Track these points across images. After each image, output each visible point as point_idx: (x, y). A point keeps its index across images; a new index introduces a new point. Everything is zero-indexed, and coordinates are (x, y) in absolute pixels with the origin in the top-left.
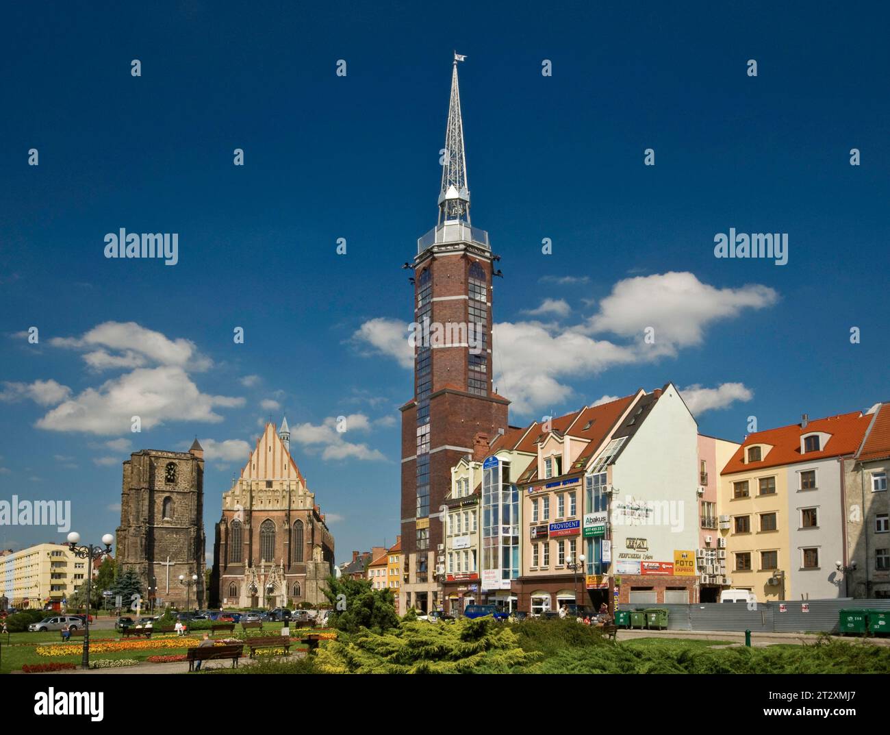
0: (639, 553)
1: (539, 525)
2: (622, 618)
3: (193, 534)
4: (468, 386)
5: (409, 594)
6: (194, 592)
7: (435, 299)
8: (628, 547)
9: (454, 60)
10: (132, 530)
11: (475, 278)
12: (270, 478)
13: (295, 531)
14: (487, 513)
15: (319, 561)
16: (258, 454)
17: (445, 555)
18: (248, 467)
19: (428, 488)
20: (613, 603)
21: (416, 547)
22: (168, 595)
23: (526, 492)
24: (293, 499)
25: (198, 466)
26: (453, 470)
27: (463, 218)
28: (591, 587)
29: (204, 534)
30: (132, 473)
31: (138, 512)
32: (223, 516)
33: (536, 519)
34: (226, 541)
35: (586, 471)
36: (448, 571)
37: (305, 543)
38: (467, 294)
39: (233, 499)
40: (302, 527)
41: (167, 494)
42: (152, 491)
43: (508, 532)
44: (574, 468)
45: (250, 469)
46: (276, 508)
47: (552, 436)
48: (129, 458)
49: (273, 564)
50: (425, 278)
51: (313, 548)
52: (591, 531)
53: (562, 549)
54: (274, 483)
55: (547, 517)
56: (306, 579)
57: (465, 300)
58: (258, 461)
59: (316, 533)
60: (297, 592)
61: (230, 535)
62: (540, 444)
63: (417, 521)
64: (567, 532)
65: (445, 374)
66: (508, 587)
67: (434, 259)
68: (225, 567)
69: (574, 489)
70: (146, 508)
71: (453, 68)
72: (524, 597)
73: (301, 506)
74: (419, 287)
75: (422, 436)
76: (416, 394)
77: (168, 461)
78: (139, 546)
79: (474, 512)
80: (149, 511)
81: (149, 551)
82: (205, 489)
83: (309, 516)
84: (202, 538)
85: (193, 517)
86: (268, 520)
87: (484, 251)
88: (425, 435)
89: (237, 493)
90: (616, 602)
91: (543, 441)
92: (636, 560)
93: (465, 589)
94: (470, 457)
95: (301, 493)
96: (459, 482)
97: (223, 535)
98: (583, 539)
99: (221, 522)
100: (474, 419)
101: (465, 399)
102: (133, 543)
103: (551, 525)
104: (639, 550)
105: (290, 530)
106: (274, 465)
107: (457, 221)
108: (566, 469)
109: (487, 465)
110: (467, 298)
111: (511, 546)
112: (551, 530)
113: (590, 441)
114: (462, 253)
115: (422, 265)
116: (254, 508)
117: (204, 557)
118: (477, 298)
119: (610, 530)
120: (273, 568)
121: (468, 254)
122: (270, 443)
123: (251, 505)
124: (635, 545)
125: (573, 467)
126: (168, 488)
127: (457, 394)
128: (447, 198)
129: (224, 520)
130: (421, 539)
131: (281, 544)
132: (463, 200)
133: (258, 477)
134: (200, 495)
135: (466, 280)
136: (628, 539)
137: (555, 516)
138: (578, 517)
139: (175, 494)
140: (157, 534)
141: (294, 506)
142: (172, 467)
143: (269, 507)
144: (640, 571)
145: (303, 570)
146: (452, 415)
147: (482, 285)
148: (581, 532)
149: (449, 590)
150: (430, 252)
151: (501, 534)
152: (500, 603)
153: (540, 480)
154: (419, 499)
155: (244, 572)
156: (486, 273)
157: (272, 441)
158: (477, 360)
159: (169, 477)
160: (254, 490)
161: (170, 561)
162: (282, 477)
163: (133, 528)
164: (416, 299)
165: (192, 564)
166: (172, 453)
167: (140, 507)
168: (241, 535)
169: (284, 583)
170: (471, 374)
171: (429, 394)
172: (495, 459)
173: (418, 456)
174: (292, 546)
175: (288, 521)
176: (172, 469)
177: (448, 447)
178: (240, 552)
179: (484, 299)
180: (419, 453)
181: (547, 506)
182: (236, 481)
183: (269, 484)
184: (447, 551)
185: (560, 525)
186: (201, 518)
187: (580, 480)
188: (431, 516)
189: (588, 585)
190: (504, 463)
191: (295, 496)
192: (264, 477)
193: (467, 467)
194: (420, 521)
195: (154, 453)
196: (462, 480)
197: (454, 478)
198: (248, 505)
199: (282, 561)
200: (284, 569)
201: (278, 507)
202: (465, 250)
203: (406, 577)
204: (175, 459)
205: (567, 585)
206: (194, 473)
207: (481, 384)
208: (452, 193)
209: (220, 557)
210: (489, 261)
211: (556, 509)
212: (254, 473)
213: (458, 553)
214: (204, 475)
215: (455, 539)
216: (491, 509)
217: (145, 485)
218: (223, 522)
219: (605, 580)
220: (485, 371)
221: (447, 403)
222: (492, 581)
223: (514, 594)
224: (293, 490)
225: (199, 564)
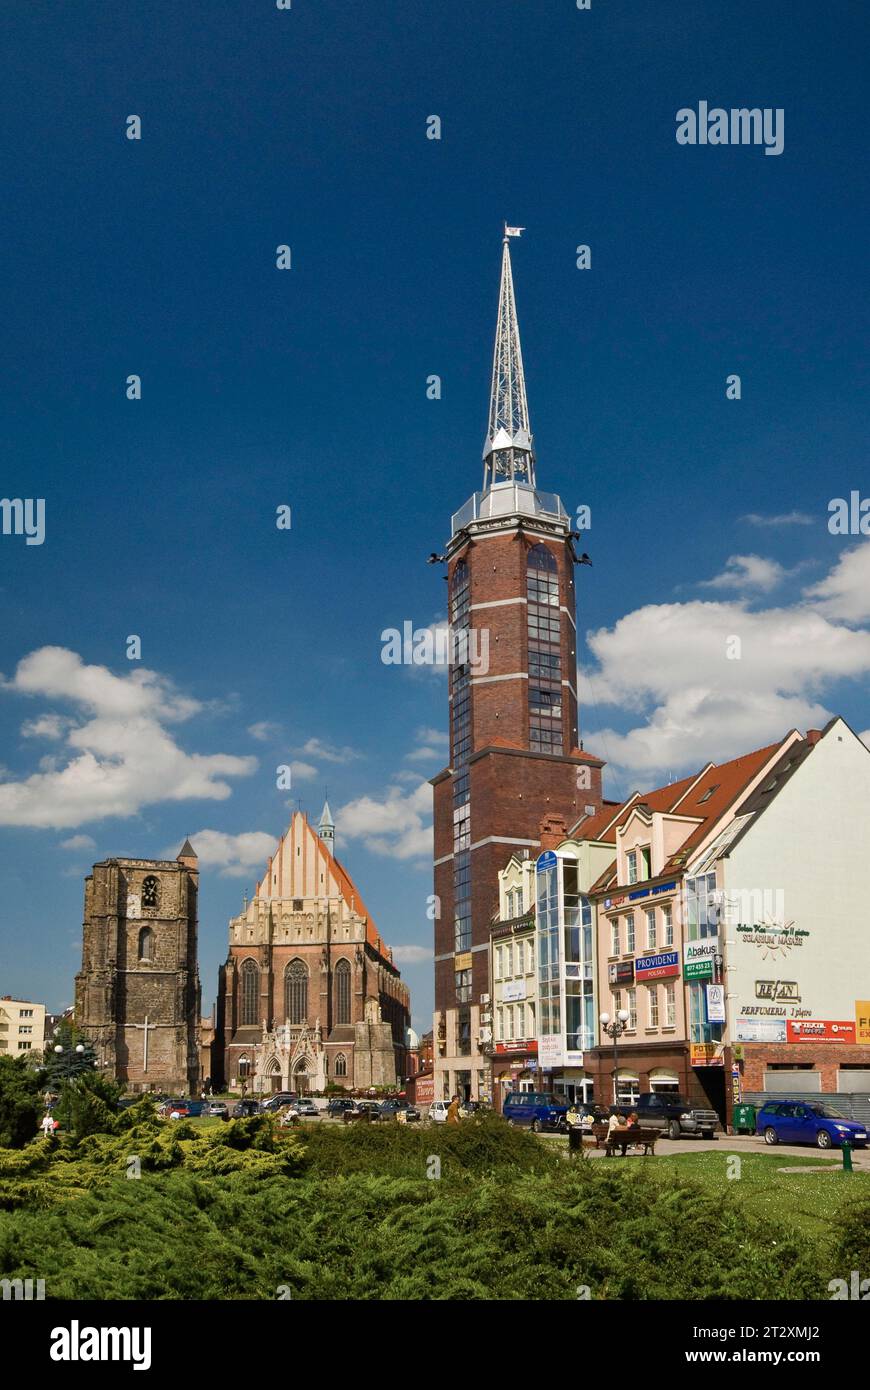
0: (784, 1006)
1: (621, 961)
2: (743, 1117)
3: (182, 982)
4: (529, 740)
5: (447, 1074)
6: (184, 1069)
7: (475, 607)
8: (759, 996)
9: (504, 236)
10: (94, 977)
11: (538, 569)
12: (299, 896)
13: (336, 977)
14: (544, 942)
15: (375, 1022)
16: (281, 859)
17: (492, 1011)
18: (266, 880)
19: (469, 904)
20: (731, 1091)
21: (455, 999)
22: (146, 1072)
23: (601, 907)
24: (334, 926)
25: (190, 881)
26: (501, 874)
27: (521, 476)
28: (698, 1064)
29: (199, 982)
30: (94, 893)
31: (102, 951)
32: (231, 954)
33: (617, 951)
34: (235, 991)
35: (686, 871)
36: (498, 1037)
37: (352, 995)
38: (524, 595)
39: (245, 930)
40: (348, 969)
41: (144, 924)
42: (122, 919)
43: (577, 974)
44: (671, 866)
45: (270, 882)
46: (308, 942)
47: (635, 815)
48: (91, 872)
49: (303, 1027)
50: (461, 576)
51: (364, 1002)
52: (695, 970)
53: (655, 1001)
54: (305, 903)
55: (632, 948)
56: (354, 1049)
57: (521, 605)
58: (281, 871)
59: (369, 978)
60: (341, 1069)
61: (241, 983)
62: (620, 828)
63: (457, 958)
64: (660, 972)
65: (491, 724)
66: (580, 1063)
67: (472, 544)
68: (234, 1032)
69: (668, 901)
70: (113, 944)
71: (503, 248)
72: (603, 1078)
73: (346, 938)
74: (454, 590)
75: (461, 822)
76: (452, 757)
77: (146, 874)
78: (104, 1000)
79: (532, 942)
80: (119, 950)
81: (118, 1008)
82: (200, 915)
83: (358, 953)
84: (196, 988)
85: (182, 956)
86: (296, 959)
87: (553, 526)
88: (463, 821)
89: (251, 919)
90: (736, 1090)
91: (624, 824)
92: (777, 1017)
93: (520, 1066)
94: (526, 853)
95: (346, 917)
96: (510, 894)
97: (229, 983)
98: (685, 983)
99: (227, 964)
100: (541, 792)
101: (524, 762)
102: (96, 996)
103: (637, 960)
104: (783, 1000)
105: (330, 975)
106: (305, 876)
107: (510, 483)
108: (658, 868)
109: (541, 866)
110: (524, 601)
111: (582, 995)
112: (637, 969)
113: (701, 820)
114: (516, 531)
115: (457, 556)
116: (276, 942)
117: (199, 1016)
118: (545, 601)
119: (721, 969)
120: (304, 1033)
121: (525, 532)
122: (299, 843)
123: (271, 937)
124: (773, 993)
125: (669, 865)
126: (147, 915)
127: (510, 754)
128: (494, 449)
129: (231, 961)
130: (462, 986)
131: (316, 994)
132: (520, 449)
133: (280, 894)
134: (192, 923)
135: (523, 573)
136: (758, 982)
137: (644, 945)
138: (676, 947)
139: (156, 923)
140: (130, 983)
141: (335, 938)
142: (152, 882)
143: (298, 940)
144: (785, 1036)
145: (350, 1035)
146: (501, 787)
147: (551, 580)
148: (681, 972)
149: (500, 1067)
150: (465, 534)
151: (563, 976)
152: (571, 1088)
153: (621, 888)
154: (458, 922)
155: (262, 1039)
156: (558, 561)
157: (302, 840)
158: (545, 699)
159: (147, 897)
160: (275, 915)
161: (149, 1023)
162: (316, 894)
163: (96, 974)
164: (450, 608)
165: (180, 1027)
166: (151, 862)
167: (106, 943)
168: (257, 982)
169: (321, 1055)
170: (534, 722)
171: (468, 755)
172: (552, 855)
173: (456, 855)
174: (333, 998)
175: (328, 961)
176: (151, 886)
177: (495, 839)
178: (256, 1009)
179: (554, 601)
180: (456, 850)
181: (632, 929)
182: (248, 902)
183: (298, 905)
184: (496, 1005)
185: (650, 960)
186: (195, 958)
187: (678, 885)
188: (475, 949)
189: (694, 1060)
190: (567, 861)
191: (337, 922)
192: (290, 894)
193: (520, 870)
194: (461, 957)
195: (125, 863)
196: (513, 891)
197: (503, 889)
198: (267, 937)
199: (317, 1022)
200: (321, 1035)
201: (311, 939)
202: (519, 526)
203: (442, 1047)
204: (154, 870)
205: (664, 1060)
206: (183, 891)
207: (552, 738)
208: (501, 440)
209: (226, 1017)
210: (563, 541)
211: (645, 934)
212: (275, 887)
213: (511, 1008)
214: (198, 893)
215: (506, 985)
216: (549, 936)
217: (112, 911)
218: (230, 964)
219: (718, 1053)
220: (559, 715)
221: (493, 769)
222: (552, 1054)
223: (589, 1075)
224: (334, 914)
225: (191, 1028)
